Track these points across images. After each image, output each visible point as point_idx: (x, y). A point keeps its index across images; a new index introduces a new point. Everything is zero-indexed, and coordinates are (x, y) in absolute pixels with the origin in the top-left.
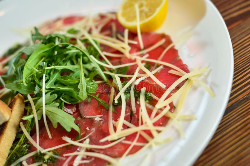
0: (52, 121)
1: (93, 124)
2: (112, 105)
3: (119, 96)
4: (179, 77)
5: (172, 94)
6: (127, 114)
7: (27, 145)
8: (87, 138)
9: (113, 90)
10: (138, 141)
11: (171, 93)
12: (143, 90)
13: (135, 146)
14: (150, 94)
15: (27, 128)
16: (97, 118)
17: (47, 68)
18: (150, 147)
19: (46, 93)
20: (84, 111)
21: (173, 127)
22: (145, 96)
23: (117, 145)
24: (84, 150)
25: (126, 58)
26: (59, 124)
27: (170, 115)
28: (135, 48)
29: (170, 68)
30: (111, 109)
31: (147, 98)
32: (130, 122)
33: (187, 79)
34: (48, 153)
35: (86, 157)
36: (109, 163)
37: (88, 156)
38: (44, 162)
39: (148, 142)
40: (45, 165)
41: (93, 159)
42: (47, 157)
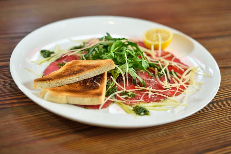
0: (132, 75)
2: (157, 75)
9: (156, 69)
10: (178, 91)
13: (177, 93)
19: (128, 62)
22: (175, 73)
24: (151, 92)
26: (136, 77)
30: (157, 77)
33: (190, 71)
34: (130, 92)
35: (153, 95)
36: (166, 98)
37: (154, 94)
38: (129, 96)
39: (183, 92)
40: (130, 98)
41: (157, 96)
42: (130, 94)
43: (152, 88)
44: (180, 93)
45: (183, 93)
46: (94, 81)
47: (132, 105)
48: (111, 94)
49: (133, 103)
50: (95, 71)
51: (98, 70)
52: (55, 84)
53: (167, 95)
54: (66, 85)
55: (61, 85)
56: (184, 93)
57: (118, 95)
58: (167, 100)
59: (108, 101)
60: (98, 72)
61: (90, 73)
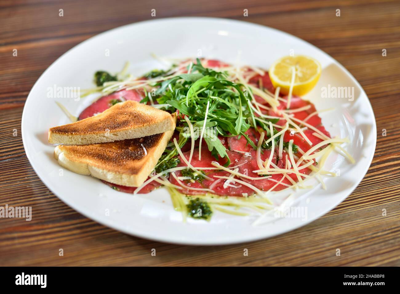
0: (208, 144)
1: (242, 157)
2: (260, 146)
3: (270, 141)
4: (322, 140)
5: (315, 153)
6: (274, 158)
7: (178, 160)
8: (237, 168)
9: (263, 135)
10: (283, 182)
11: (315, 151)
12: (292, 141)
13: (280, 185)
14: (298, 147)
15: (180, 145)
16: (247, 154)
17: (212, 97)
18: (294, 189)
19: (207, 119)
20: (232, 146)
21: (316, 178)
22: (293, 147)
23: (263, 180)
24: (233, 177)
25: (274, 112)
26: (214, 148)
27: (313, 168)
28: (283, 106)
29: (314, 131)
30: (259, 150)
31: (294, 149)
32: (277, 165)
33: (329, 144)
34: (198, 171)
35: (234, 183)
36: (255, 193)
37: (236, 183)
38: (193, 178)
39: (292, 184)
40: (193, 181)
41: (241, 186)
42: (195, 175)
43: (238, 169)
44: (286, 187)
45: (290, 187)
46: (142, 145)
47: (191, 195)
48: (164, 170)
49: (193, 193)
50: (143, 129)
51: (147, 129)
52: (80, 140)
53: (258, 187)
54: (98, 144)
55: (89, 142)
56: (292, 188)
57: (174, 175)
58: (255, 195)
59: (154, 181)
60: (147, 131)
61: (135, 131)
